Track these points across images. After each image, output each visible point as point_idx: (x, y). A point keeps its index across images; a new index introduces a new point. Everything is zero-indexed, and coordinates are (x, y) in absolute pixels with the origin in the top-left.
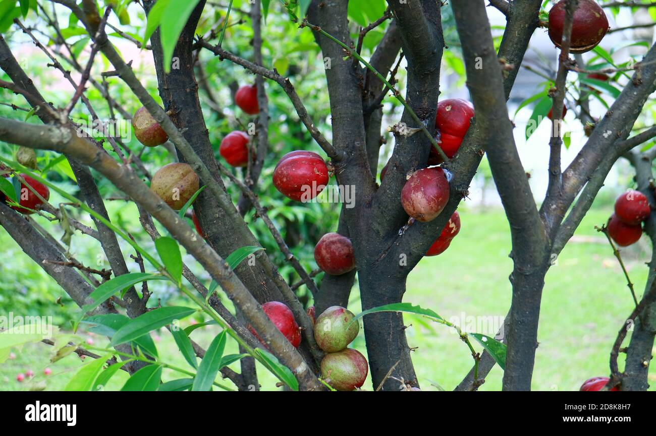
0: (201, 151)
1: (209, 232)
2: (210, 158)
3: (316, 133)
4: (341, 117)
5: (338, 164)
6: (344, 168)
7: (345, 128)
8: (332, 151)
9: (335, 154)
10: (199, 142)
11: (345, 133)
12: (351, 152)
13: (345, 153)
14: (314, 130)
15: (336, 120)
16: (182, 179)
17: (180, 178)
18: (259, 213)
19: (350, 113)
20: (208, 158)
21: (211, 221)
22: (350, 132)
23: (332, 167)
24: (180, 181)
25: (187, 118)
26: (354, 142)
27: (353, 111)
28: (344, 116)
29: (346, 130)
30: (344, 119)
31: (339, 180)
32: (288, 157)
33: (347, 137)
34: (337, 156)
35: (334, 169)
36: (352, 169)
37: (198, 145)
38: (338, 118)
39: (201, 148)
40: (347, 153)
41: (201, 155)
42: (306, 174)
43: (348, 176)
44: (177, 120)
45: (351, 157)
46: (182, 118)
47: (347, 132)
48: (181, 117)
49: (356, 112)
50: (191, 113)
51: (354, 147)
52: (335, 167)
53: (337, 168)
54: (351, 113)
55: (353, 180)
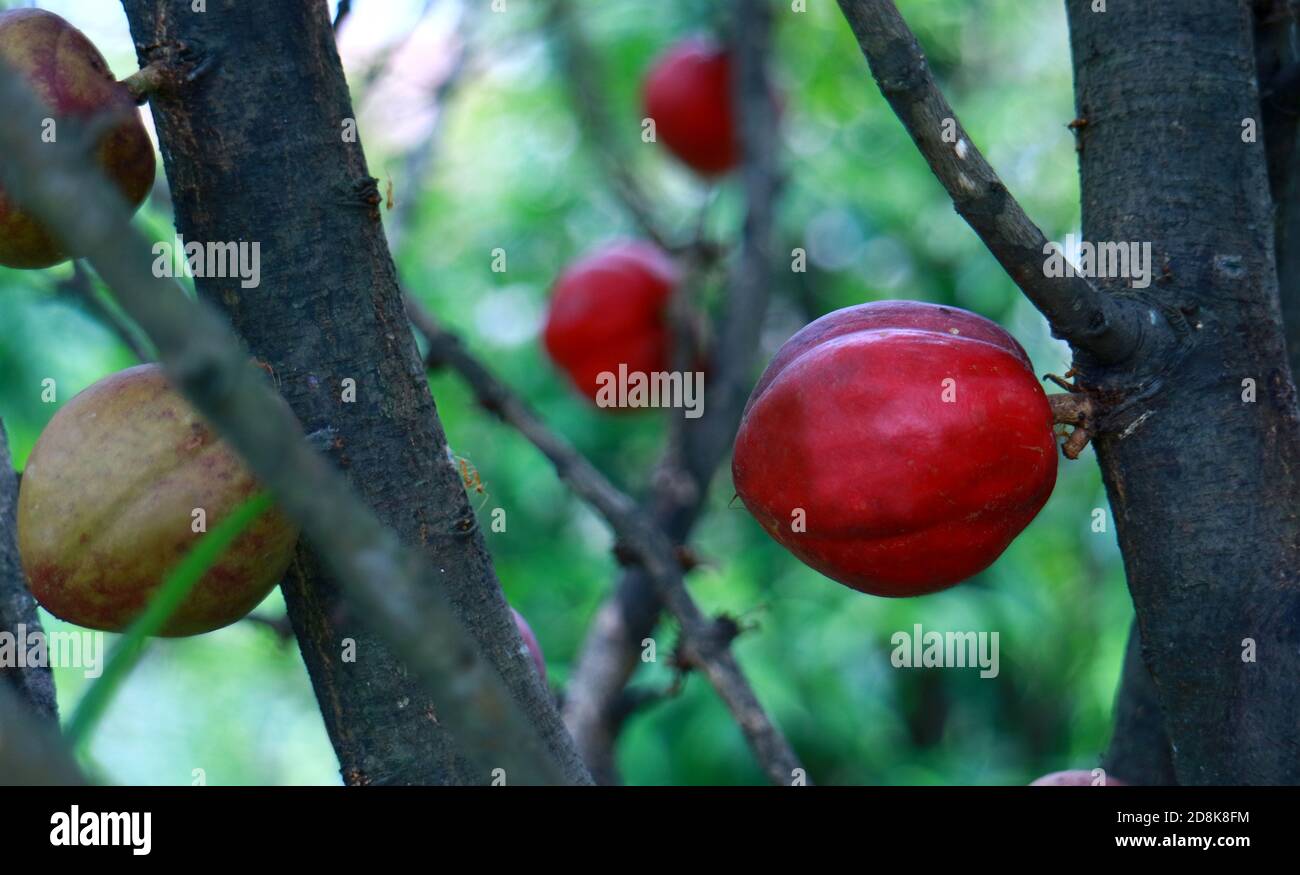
0: (329, 298)
1: (371, 761)
2: (383, 341)
3: (982, 193)
4: (1130, 113)
5: (1113, 381)
6: (1149, 403)
7: (1153, 173)
8: (1077, 307)
9: (1096, 318)
10: (320, 248)
11: (1154, 201)
12: (1191, 314)
13: (1153, 316)
14: (973, 174)
15: (1105, 130)
16: (193, 454)
17: (180, 449)
18: (692, 649)
19: (1183, 87)
20: (369, 341)
21: (378, 700)
22: (1185, 198)
23: (1078, 401)
24: (179, 465)
25: (252, 112)
26: (1207, 256)
27: (1205, 79)
28: (1150, 103)
29: (1163, 188)
30: (1153, 124)
31: (1118, 477)
32: (821, 340)
33: (1165, 226)
34: (1108, 332)
35: (1087, 407)
36: (1196, 410)
37: (313, 264)
38: (1116, 118)
39: (330, 282)
40: (1169, 320)
41: (326, 320)
42: (919, 436)
43: (1170, 452)
44: (194, 121)
45: (1192, 341)
46: (220, 110)
47: (1168, 197)
48: (218, 104)
49: (1220, 86)
50: (274, 80)
51: (1207, 282)
52: (1097, 397)
53: (1105, 401)
54: (1193, 90)
55: (1200, 474)
